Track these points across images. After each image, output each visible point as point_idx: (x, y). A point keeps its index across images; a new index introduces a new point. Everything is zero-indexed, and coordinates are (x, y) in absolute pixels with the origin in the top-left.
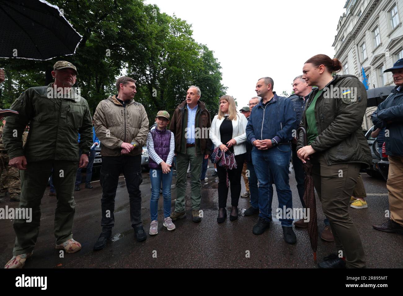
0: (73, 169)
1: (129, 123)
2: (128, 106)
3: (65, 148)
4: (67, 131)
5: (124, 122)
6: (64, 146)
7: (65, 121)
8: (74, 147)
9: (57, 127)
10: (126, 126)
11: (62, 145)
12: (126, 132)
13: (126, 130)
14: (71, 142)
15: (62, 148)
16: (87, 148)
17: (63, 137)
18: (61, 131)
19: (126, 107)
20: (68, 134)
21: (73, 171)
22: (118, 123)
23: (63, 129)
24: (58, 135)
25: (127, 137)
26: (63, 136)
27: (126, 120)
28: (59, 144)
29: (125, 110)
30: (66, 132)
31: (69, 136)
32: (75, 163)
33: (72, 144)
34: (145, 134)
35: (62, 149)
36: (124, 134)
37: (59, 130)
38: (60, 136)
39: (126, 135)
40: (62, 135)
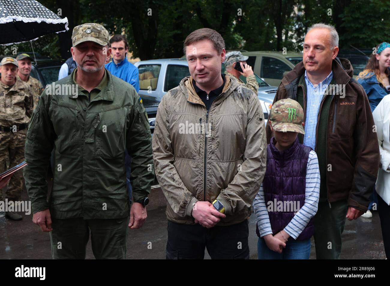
0: (116, 234)
1: (213, 153)
2: (217, 105)
3: (98, 197)
4: (98, 167)
5: (204, 150)
6: (96, 193)
7: (92, 148)
8: (114, 192)
9: (81, 161)
10: (208, 161)
11: (93, 193)
12: (207, 174)
13: (207, 170)
14: (106, 185)
15: (92, 198)
16: (139, 190)
17: (92, 179)
18: (88, 168)
19: (212, 108)
20: (100, 172)
21: (117, 235)
22: (191, 153)
23: (92, 164)
24: (84, 175)
25: (208, 185)
26: (92, 176)
27: (208, 144)
28: (87, 192)
29: (207, 116)
30: (96, 168)
31: (101, 175)
32: (120, 222)
33: (108, 189)
34: (250, 179)
35: (93, 201)
36: (202, 178)
37: (85, 167)
38: (88, 177)
39: (207, 182)
40: (88, 175)
